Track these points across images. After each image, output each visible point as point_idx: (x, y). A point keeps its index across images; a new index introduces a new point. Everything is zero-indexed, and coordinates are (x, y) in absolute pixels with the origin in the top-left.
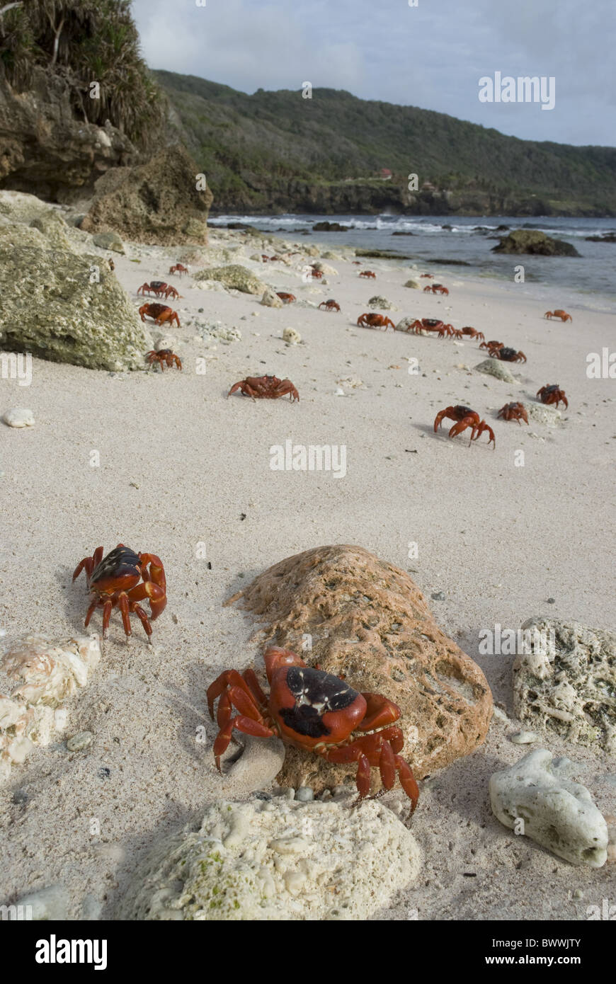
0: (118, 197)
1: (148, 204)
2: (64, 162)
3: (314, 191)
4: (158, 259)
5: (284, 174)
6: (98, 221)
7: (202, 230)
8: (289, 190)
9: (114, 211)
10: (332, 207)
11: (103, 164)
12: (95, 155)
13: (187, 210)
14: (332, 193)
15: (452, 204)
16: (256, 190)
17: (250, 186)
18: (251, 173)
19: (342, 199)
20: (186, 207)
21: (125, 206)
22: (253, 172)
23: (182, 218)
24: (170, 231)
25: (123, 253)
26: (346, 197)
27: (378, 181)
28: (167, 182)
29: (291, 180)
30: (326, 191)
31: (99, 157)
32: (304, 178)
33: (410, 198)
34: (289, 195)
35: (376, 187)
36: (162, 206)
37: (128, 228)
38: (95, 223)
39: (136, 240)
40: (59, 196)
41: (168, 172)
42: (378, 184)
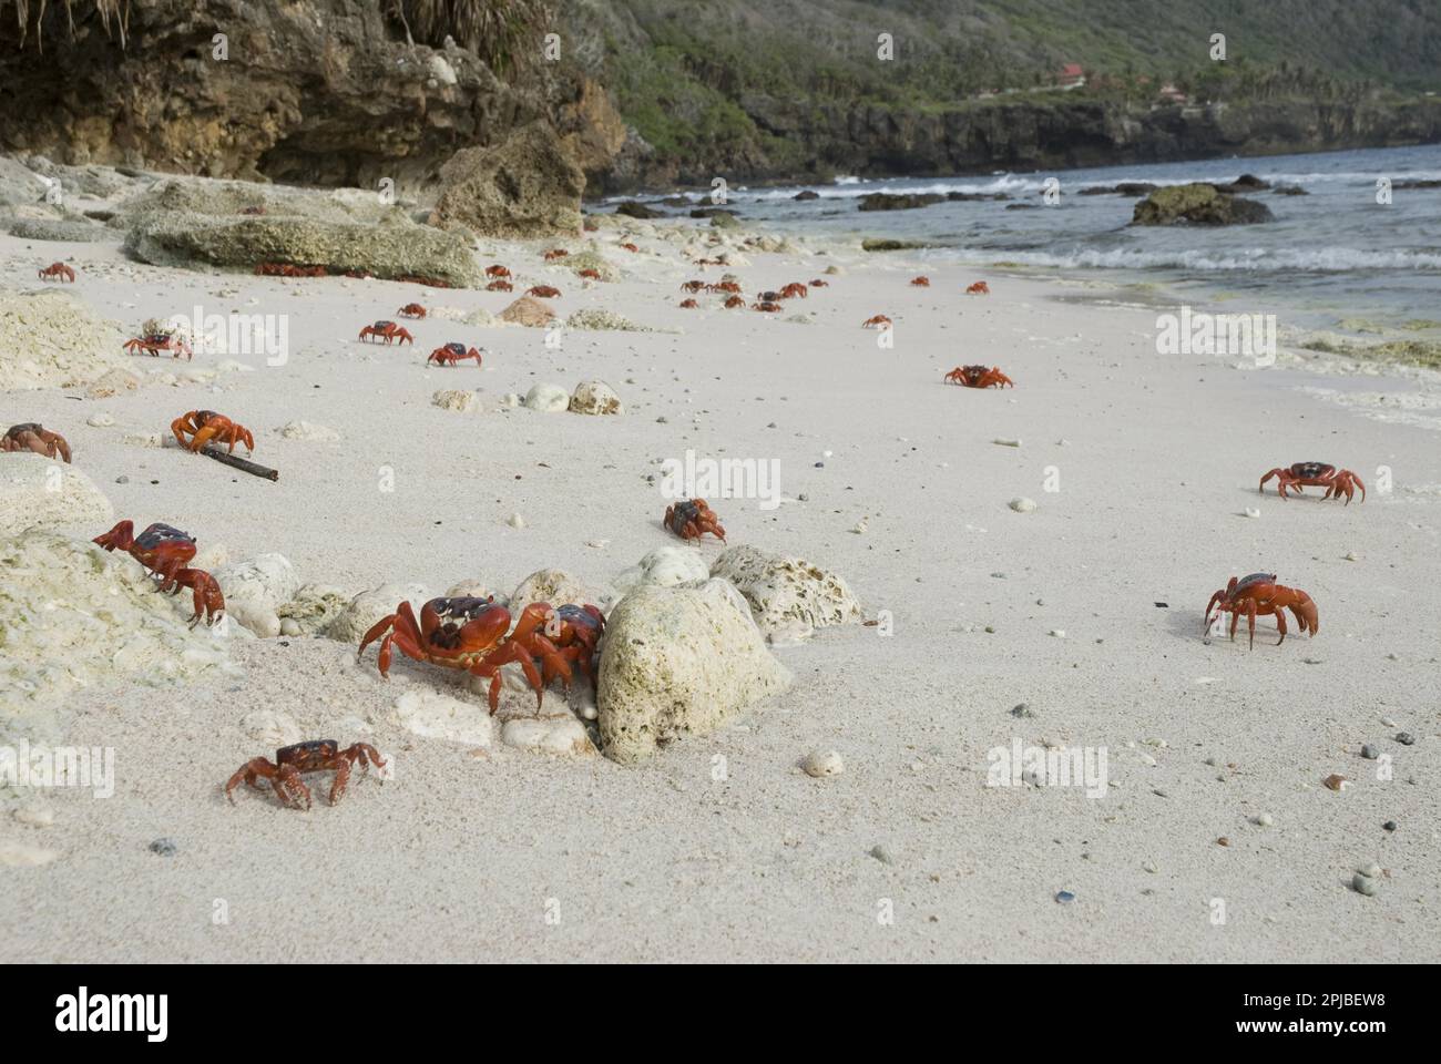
0: (470, 187)
1: (506, 193)
2: (373, 117)
3: (906, 126)
4: (516, 253)
5: (838, 92)
6: (447, 216)
7: (575, 220)
8: (850, 128)
9: (466, 204)
10: (951, 157)
11: (443, 116)
12: (428, 100)
13: (555, 197)
14: (948, 126)
15: (1229, 131)
16: (777, 133)
17: (761, 124)
18: (764, 96)
19: (972, 139)
20: (554, 193)
21: (479, 197)
22: (769, 93)
23: (549, 207)
24: (536, 224)
25: (476, 249)
26: (980, 134)
27: (1051, 94)
28: (528, 165)
29: (853, 106)
30: (934, 124)
31: (435, 103)
32: (884, 99)
33: (1127, 124)
34: (852, 139)
35: (1046, 106)
36: (523, 194)
37: (483, 222)
38: (443, 219)
39: (494, 235)
40: (361, 176)
41: (529, 154)
42: (1054, 99)
